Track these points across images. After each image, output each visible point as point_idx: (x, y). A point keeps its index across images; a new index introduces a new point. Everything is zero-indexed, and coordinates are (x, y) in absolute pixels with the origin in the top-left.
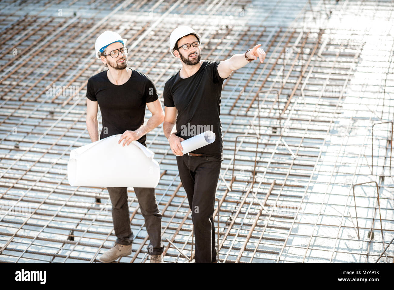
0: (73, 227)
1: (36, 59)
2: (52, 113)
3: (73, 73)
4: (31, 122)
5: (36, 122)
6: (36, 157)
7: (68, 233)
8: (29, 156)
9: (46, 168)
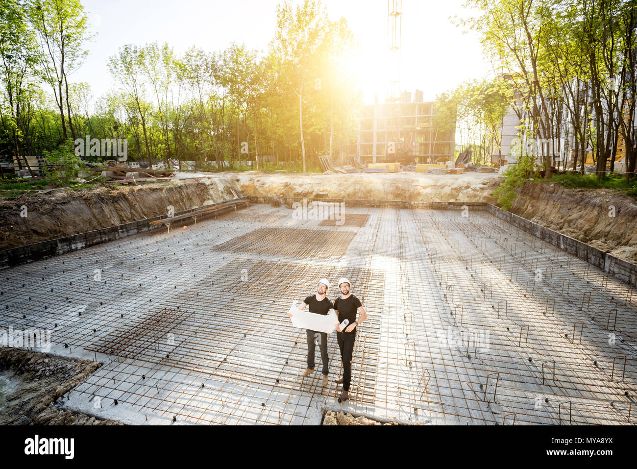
0: (287, 357)
1: (267, 278)
2: (274, 301)
3: (281, 284)
4: (266, 305)
5: (268, 305)
6: (270, 322)
7: (285, 360)
8: (267, 321)
9: (275, 327)
